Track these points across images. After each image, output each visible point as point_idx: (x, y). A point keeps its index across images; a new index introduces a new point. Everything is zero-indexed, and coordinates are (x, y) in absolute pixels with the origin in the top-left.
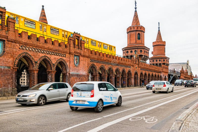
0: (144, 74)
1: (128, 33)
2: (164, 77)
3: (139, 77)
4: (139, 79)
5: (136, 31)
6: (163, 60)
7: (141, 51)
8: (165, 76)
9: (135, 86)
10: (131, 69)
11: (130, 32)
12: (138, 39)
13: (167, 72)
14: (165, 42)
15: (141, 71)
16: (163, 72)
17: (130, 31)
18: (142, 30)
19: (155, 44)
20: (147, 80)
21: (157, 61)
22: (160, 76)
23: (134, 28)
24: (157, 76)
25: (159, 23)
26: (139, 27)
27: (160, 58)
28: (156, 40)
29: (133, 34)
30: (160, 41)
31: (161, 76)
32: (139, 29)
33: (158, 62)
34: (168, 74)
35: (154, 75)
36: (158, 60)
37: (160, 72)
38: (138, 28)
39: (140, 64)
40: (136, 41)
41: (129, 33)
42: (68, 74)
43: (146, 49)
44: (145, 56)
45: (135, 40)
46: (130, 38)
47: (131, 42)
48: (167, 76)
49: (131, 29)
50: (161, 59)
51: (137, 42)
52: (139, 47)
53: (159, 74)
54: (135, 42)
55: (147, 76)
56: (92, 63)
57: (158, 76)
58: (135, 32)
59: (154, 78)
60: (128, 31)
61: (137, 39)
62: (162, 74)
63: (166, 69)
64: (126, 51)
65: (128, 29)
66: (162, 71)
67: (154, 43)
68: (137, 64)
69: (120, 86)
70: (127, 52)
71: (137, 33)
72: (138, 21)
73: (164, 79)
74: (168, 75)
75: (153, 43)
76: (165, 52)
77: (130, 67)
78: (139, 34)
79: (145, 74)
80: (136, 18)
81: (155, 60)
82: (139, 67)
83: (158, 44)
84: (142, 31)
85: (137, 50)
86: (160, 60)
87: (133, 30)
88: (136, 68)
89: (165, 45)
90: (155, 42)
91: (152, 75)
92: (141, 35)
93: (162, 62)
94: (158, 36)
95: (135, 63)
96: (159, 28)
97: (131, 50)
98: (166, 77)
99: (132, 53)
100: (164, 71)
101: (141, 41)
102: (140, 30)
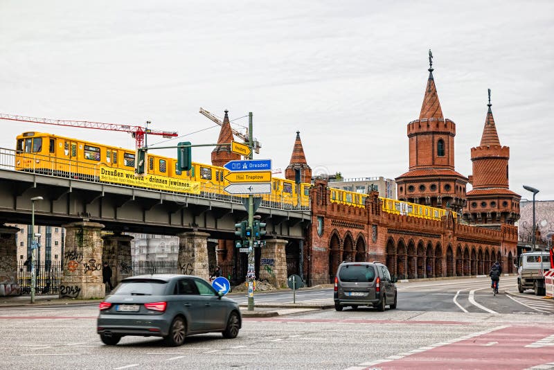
0: (463, 249)
1: (410, 136)
2: (507, 254)
3: (454, 256)
4: (454, 260)
5: (434, 133)
6: (501, 201)
7: (447, 187)
8: (510, 253)
9: (448, 276)
10: (442, 240)
11: (416, 134)
12: (439, 155)
13: (515, 240)
14: (507, 149)
15: (459, 242)
16: (504, 241)
17: (416, 131)
18: (450, 130)
19: (480, 155)
20: (470, 262)
21: (483, 205)
22: (497, 253)
23: (428, 126)
24: (490, 253)
25: (489, 91)
26: (441, 124)
27: (494, 198)
28: (482, 143)
29: (424, 140)
30: (492, 144)
31: (499, 253)
32: (441, 129)
33: (489, 209)
34: (518, 247)
35: (484, 251)
36: (488, 202)
37: (498, 243)
38: (438, 126)
39: (457, 228)
40: (433, 159)
41: (415, 138)
42: (366, 255)
43: (460, 182)
44: (457, 199)
45: (431, 158)
46: (415, 149)
47: (421, 162)
48: (515, 252)
49: (420, 126)
50: (496, 201)
51: (437, 163)
52: (441, 178)
53: (495, 246)
54: (430, 161)
55: (470, 253)
56: (389, 235)
57: (493, 252)
58: (431, 136)
59: (484, 257)
60: (413, 132)
61: (436, 154)
62: (502, 248)
63: (511, 235)
64: (408, 185)
65: (411, 126)
66: (502, 239)
67: (475, 149)
68: (451, 230)
69: (425, 275)
70: (411, 188)
71: (437, 138)
72: (436, 105)
73: (507, 260)
74: (516, 249)
75: (473, 150)
76: (508, 177)
77: (439, 237)
78: (441, 141)
79: (467, 249)
80: (432, 96)
81: (479, 202)
82: (454, 235)
83: (487, 153)
84: (448, 134)
85: (437, 183)
86: (493, 203)
87: (424, 129)
88: (450, 237)
89: (507, 159)
90: (479, 147)
91: (480, 251)
92: (446, 142)
93: (499, 208)
94: (487, 129)
95: (447, 226)
96: (490, 106)
97: (422, 184)
98: (513, 253)
99: (425, 192)
100: (507, 239)
101: (446, 159)
102: (443, 131)
